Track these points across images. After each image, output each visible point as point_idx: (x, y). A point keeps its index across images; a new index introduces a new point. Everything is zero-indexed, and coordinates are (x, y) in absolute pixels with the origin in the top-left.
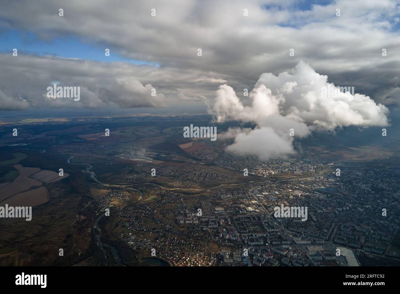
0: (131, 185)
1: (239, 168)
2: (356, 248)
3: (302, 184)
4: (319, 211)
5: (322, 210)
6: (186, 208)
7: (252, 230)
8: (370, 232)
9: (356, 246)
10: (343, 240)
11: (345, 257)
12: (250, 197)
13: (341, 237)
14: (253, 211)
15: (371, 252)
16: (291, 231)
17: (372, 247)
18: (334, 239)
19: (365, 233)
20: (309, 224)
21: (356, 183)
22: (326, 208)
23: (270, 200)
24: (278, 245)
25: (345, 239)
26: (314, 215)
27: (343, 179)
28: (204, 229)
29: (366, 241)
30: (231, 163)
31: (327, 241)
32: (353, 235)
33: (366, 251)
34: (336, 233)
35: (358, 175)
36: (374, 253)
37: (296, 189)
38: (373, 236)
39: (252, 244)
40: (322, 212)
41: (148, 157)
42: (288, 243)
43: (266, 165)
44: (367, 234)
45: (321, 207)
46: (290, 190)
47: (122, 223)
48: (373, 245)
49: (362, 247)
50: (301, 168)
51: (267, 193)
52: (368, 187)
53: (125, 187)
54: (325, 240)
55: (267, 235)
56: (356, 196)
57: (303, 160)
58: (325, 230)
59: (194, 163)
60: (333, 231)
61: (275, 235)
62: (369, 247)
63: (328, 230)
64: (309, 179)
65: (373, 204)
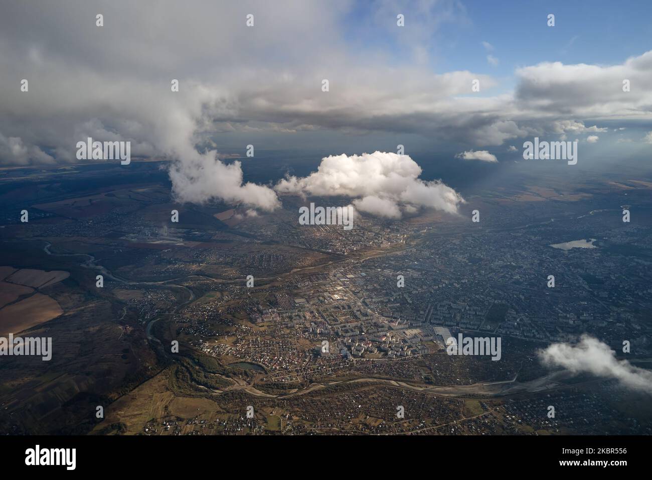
0: (170, 281)
1: (310, 245)
2: (452, 326)
3: (392, 261)
4: (414, 292)
5: (417, 290)
6: (258, 304)
7: (344, 320)
8: (465, 309)
9: (452, 324)
10: (440, 319)
11: (441, 336)
12: (334, 282)
13: (438, 317)
14: (340, 299)
15: (467, 328)
16: (386, 317)
17: (467, 323)
18: (430, 320)
19: (460, 310)
20: (405, 308)
21: (453, 254)
22: (421, 287)
23: (358, 284)
24: (374, 332)
25: (442, 318)
26: (409, 297)
27: (438, 250)
28: (289, 325)
29: (462, 318)
30: (298, 239)
31: (424, 322)
32: (450, 313)
33: (461, 328)
34: (433, 314)
35: (455, 244)
36: (469, 329)
37: (385, 268)
38: (469, 312)
39: (347, 334)
40: (417, 292)
42: (385, 329)
43: (344, 238)
44: (463, 310)
45: (416, 287)
46: (379, 270)
47: (184, 330)
48: (468, 321)
49: (457, 325)
50: (389, 239)
51: (352, 276)
52: (465, 258)
53: (163, 284)
54: (422, 322)
55: (361, 324)
56: (452, 271)
57: (389, 228)
58: (422, 312)
59: (247, 241)
60: (429, 311)
61: (370, 323)
62: (464, 323)
63: (425, 311)
64: (399, 253)
65: (470, 277)
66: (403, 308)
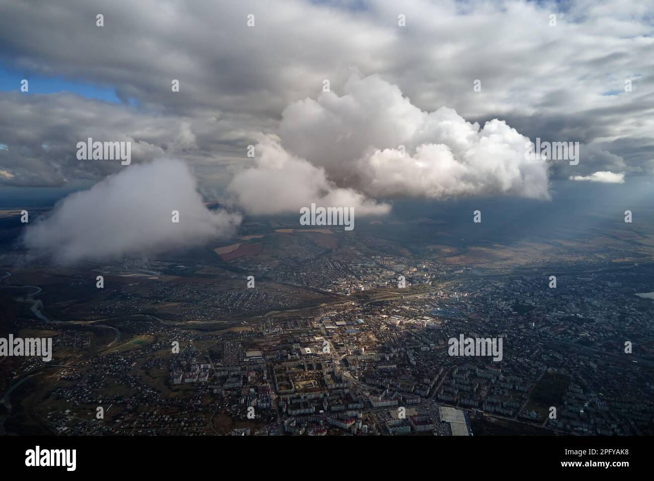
0: (104, 320)
1: (308, 283)
2: (471, 407)
3: (407, 305)
4: (424, 348)
5: (429, 346)
6: (193, 356)
7: (302, 387)
8: (498, 378)
9: (471, 403)
10: (453, 394)
11: (449, 424)
12: (314, 330)
13: (451, 389)
14: (311, 354)
15: (495, 413)
16: (369, 385)
17: (497, 403)
18: (437, 395)
19: (489, 380)
20: (403, 372)
21: (492, 299)
22: (436, 342)
23: (346, 334)
24: (340, 411)
25: (456, 392)
26: (414, 355)
27: (474, 294)
28: (215, 391)
29: (490, 394)
30: (297, 275)
31: (426, 397)
32: (471, 385)
33: (486, 412)
34: (444, 384)
35: (498, 288)
36: (499, 414)
37: (394, 313)
38: (502, 385)
39: (294, 412)
40: (428, 349)
41: (153, 270)
42: (359, 406)
43: (354, 277)
44: (493, 381)
45: (428, 341)
46: (385, 316)
47: (60, 392)
48: (500, 401)
49: (480, 406)
50: (411, 280)
51: (344, 323)
52: (509, 304)
53: (92, 324)
54: (422, 397)
55: (325, 395)
56: (487, 320)
57: (416, 267)
58: (426, 380)
59: (233, 277)
60: (439, 380)
61: (339, 394)
62: (492, 404)
63: (432, 379)
64: (419, 297)
65: (512, 331)
66: (401, 373)
